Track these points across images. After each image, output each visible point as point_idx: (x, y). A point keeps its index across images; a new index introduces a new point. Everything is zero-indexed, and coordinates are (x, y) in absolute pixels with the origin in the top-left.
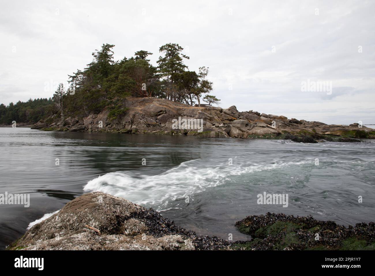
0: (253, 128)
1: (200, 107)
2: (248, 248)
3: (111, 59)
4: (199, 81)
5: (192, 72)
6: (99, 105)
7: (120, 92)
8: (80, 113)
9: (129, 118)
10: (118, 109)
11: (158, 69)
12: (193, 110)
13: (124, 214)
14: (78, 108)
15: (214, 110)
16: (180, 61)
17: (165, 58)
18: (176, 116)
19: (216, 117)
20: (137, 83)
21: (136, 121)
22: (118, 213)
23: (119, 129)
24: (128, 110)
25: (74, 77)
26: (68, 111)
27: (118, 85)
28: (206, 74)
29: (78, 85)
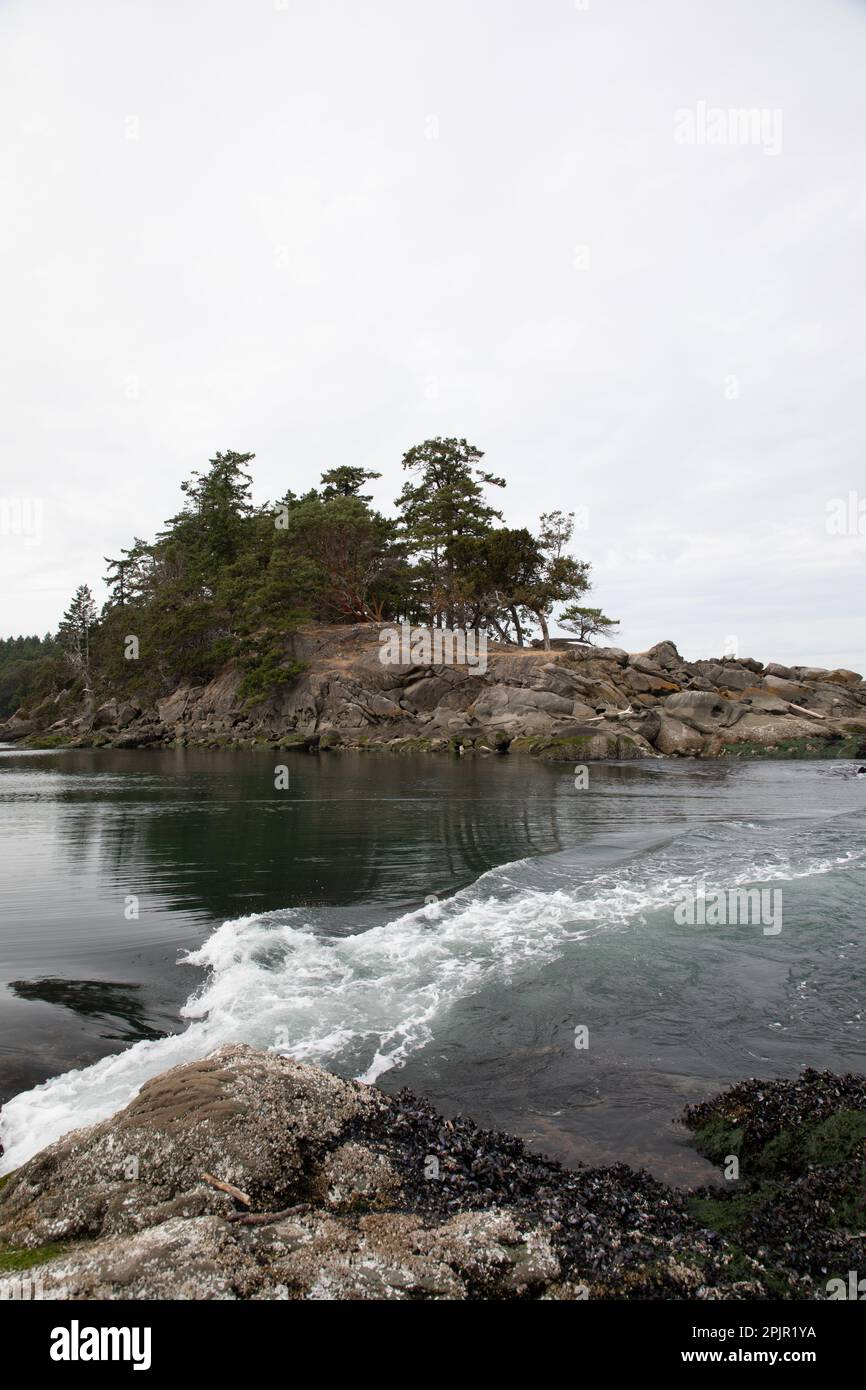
0: (739, 719)
1: (550, 652)
2: (739, 1255)
3: (243, 501)
4: (542, 560)
5: (517, 532)
6: (207, 656)
7: (276, 609)
8: (147, 683)
9: (308, 697)
10: (272, 667)
11: (401, 526)
12: (527, 663)
13: (324, 1128)
14: (140, 666)
15: (599, 658)
16: (475, 497)
17: (423, 488)
18: (467, 685)
19: (609, 683)
20: (333, 576)
21: (332, 708)
22: (304, 1128)
23: (275, 736)
24: (304, 669)
25: (123, 565)
26: (107, 679)
27: (268, 588)
28: (565, 537)
29: (138, 588)
